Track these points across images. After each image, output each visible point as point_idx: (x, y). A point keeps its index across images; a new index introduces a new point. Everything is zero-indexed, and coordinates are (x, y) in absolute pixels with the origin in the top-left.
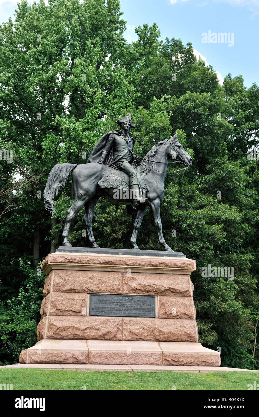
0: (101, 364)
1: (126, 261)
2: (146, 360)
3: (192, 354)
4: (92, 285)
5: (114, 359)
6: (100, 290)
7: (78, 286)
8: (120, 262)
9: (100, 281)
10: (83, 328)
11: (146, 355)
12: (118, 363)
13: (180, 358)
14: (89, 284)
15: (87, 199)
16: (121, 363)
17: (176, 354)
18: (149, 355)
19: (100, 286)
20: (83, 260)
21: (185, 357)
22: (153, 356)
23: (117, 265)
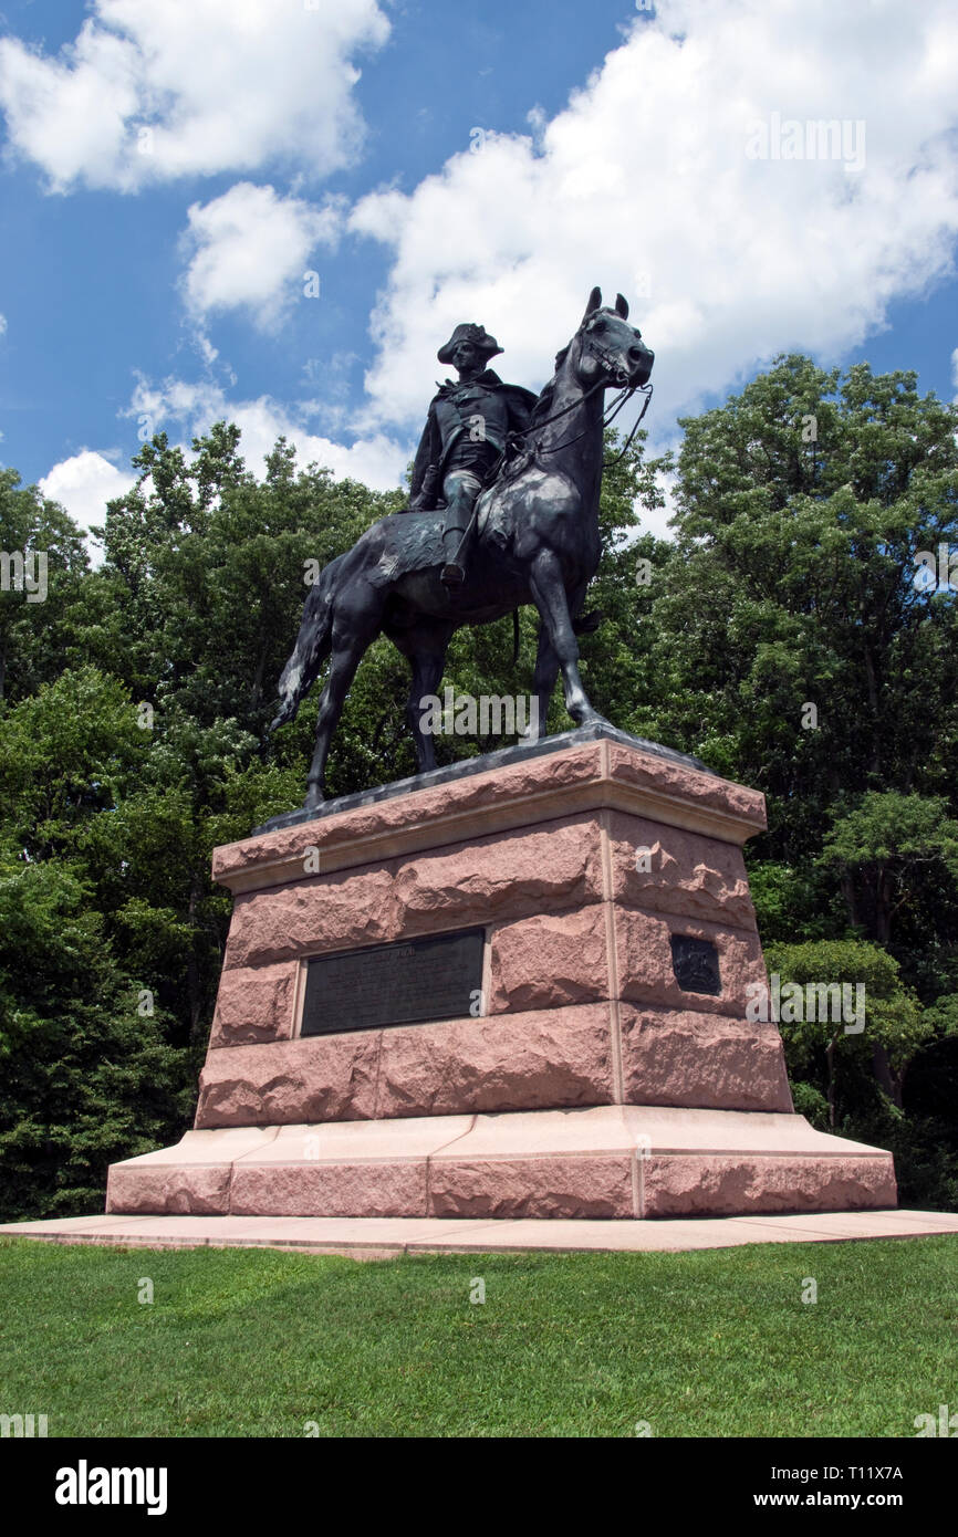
0: (257, 1215)
1: (381, 814)
2: (373, 1195)
3: (524, 1164)
4: (304, 925)
5: (291, 1194)
6: (327, 939)
7: (274, 938)
8: (369, 822)
9: (323, 906)
10: (262, 1082)
11: (375, 1175)
12: (299, 1211)
13: (477, 1182)
14: (298, 924)
15: (354, 640)
16: (308, 1212)
17: (468, 1167)
18: (384, 1176)
19: (324, 923)
20: (280, 846)
21: (496, 1176)
22: (397, 1178)
23: (361, 835)
